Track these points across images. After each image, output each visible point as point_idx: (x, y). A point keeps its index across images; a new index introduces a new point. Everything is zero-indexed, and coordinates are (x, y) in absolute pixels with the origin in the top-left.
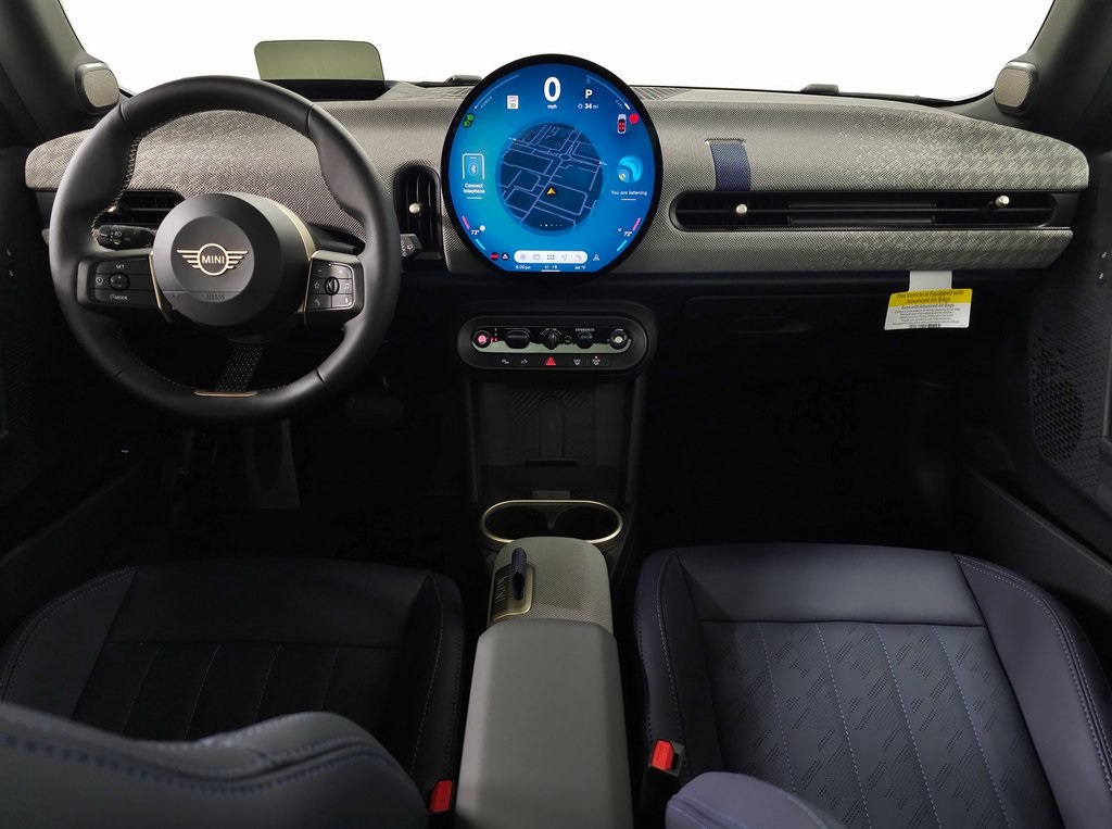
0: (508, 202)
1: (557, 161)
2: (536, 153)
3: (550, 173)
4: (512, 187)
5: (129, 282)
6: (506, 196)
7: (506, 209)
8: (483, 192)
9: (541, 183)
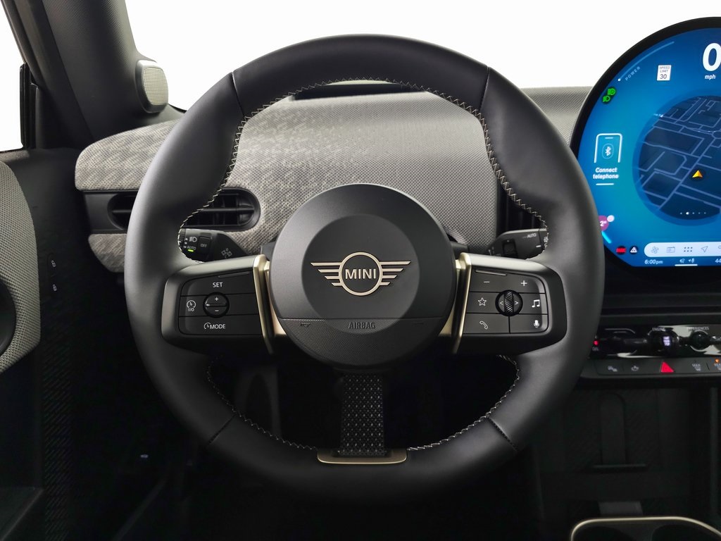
0: (645, 188)
1: (709, 139)
2: (685, 130)
3: (699, 153)
4: (652, 170)
5: (228, 305)
6: (643, 181)
7: (641, 195)
8: (617, 176)
9: (689, 164)
